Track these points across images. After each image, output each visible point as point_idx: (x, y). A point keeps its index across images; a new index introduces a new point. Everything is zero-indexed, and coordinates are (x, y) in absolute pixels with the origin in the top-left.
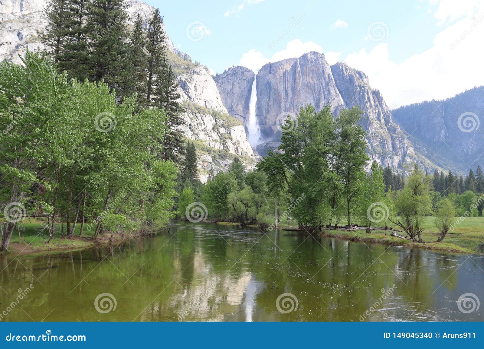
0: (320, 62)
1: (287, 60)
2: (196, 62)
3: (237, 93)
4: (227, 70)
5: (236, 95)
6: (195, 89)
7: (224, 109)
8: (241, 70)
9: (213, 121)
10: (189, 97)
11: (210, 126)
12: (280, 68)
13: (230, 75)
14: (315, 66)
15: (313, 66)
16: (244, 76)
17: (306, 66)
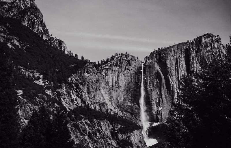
0: (216, 47)
1: (178, 45)
2: (83, 58)
3: (123, 86)
4: (106, 60)
5: (122, 89)
6: (89, 92)
7: (119, 111)
8: (127, 58)
9: (111, 127)
10: (83, 101)
11: (108, 133)
12: (171, 54)
13: (113, 65)
14: (210, 51)
15: (208, 51)
16: (130, 65)
17: (200, 52)
